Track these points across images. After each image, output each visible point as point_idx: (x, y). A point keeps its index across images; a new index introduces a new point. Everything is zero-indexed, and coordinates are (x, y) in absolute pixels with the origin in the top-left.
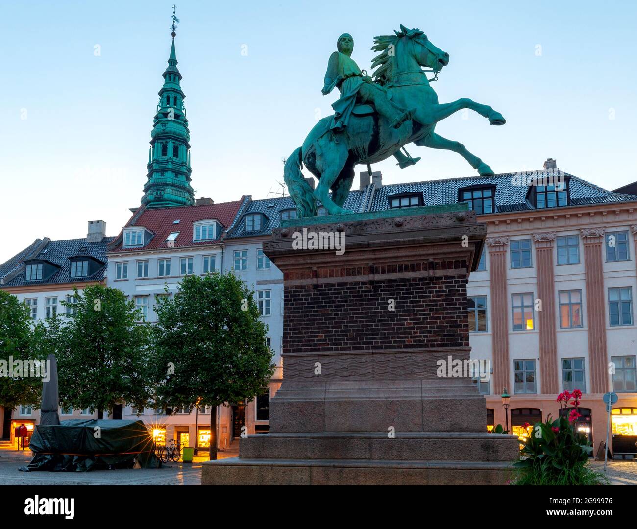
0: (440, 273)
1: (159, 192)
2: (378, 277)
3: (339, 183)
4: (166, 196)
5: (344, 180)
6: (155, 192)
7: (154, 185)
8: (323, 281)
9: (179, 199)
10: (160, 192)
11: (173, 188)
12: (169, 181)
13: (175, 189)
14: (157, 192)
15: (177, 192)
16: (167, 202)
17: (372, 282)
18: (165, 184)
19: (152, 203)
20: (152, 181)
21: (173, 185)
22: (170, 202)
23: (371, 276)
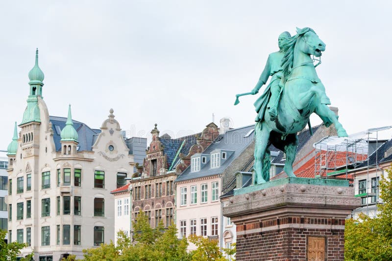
0: (282, 226)
2: (264, 229)
3: (285, 149)
5: (288, 147)
8: (248, 232)
17: (261, 233)
23: (260, 229)
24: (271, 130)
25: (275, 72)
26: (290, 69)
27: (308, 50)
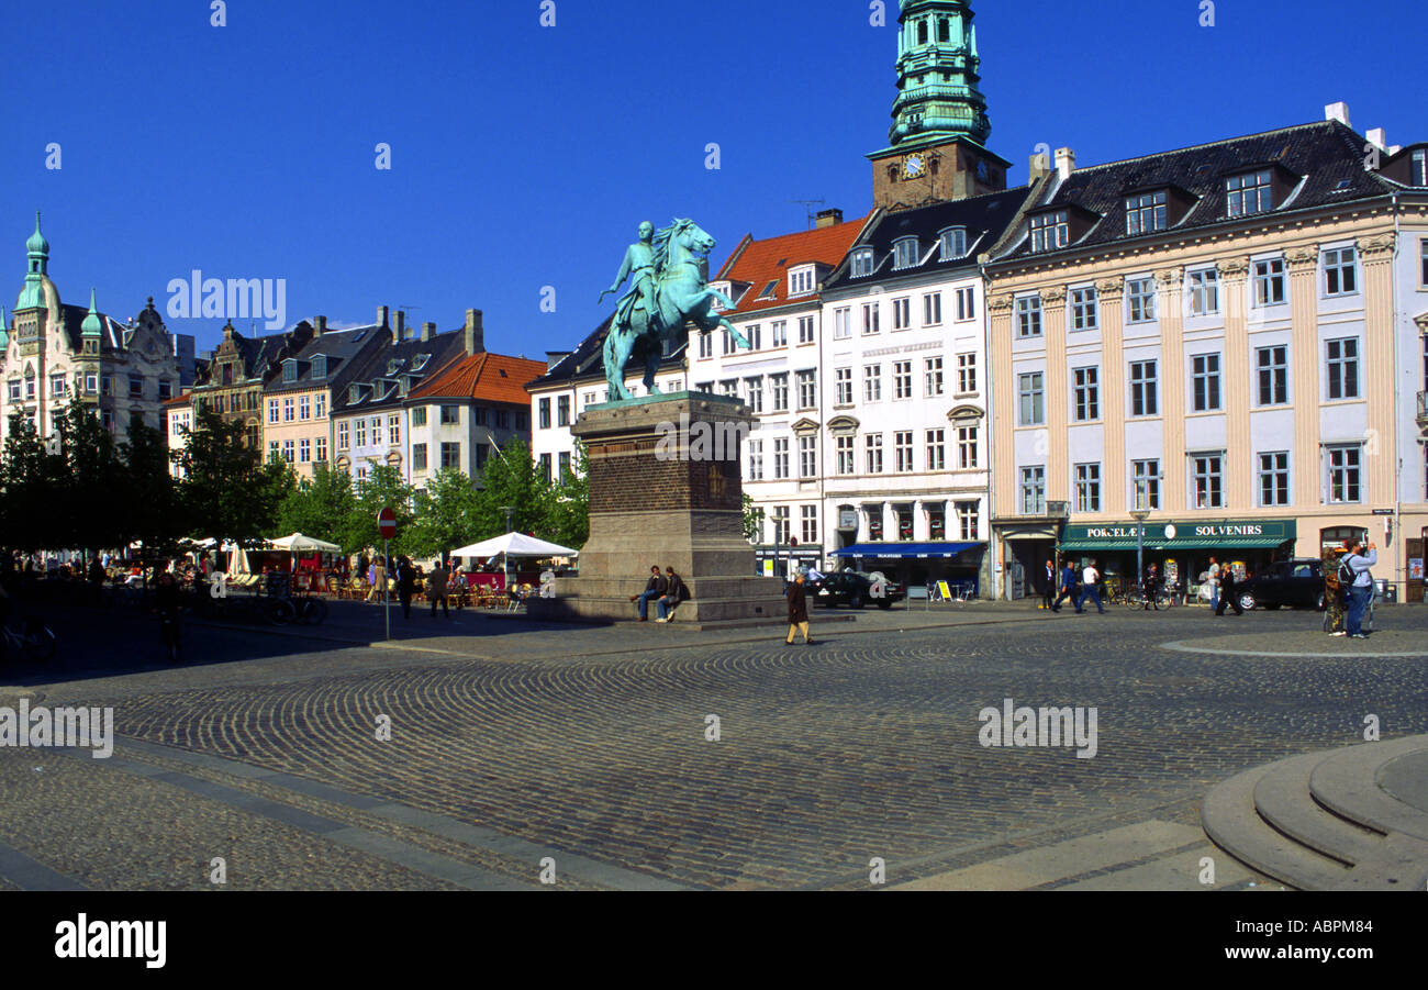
1: (915, 116)
2: (641, 452)
4: (927, 122)
6: (908, 117)
7: (907, 103)
8: (610, 455)
9: (953, 122)
10: (918, 116)
11: (941, 103)
12: (931, 91)
13: (946, 103)
14: (912, 117)
15: (947, 109)
16: (931, 132)
17: (637, 457)
18: (925, 99)
19: (905, 138)
20: (903, 97)
21: (940, 97)
22: (937, 132)
24: (636, 335)
25: (640, 268)
26: (665, 265)
27: (693, 245)
